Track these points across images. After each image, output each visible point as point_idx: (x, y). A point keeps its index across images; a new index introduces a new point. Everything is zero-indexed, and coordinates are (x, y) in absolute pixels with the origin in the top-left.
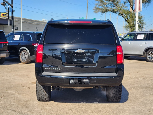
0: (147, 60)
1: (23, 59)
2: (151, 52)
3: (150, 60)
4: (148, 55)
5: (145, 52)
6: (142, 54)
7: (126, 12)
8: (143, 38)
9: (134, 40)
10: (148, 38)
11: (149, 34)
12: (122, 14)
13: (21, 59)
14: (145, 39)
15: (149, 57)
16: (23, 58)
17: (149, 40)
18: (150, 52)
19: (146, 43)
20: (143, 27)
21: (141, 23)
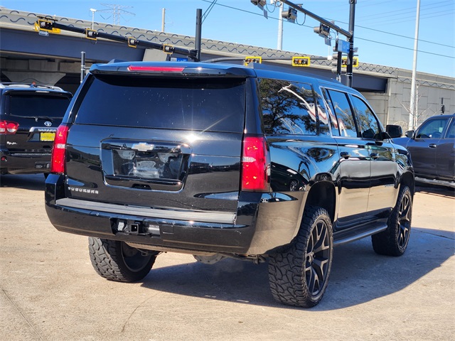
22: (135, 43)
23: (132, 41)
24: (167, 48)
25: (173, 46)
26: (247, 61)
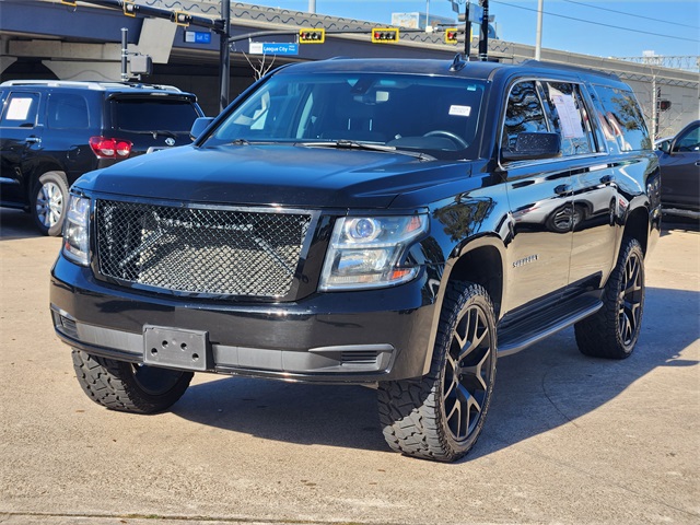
22: (135, 10)
23: (130, 7)
24: (182, 18)
25: (191, 14)
26: (302, 36)
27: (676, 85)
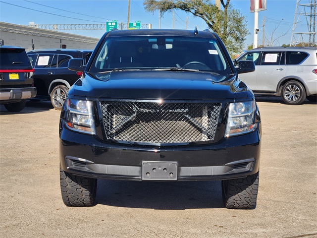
0: (283, 102)
1: (57, 102)
2: (292, 87)
3: (290, 100)
4: (285, 91)
5: (280, 86)
6: (275, 90)
7: (210, 10)
8: (276, 61)
9: (259, 65)
10: (285, 61)
11: (287, 52)
12: (201, 14)
13: (53, 102)
14: (280, 62)
15: (288, 95)
16: (58, 99)
17: (288, 63)
18: (290, 86)
19: (281, 69)
20: (245, 38)
21: (240, 32)
27: (52, 38)
